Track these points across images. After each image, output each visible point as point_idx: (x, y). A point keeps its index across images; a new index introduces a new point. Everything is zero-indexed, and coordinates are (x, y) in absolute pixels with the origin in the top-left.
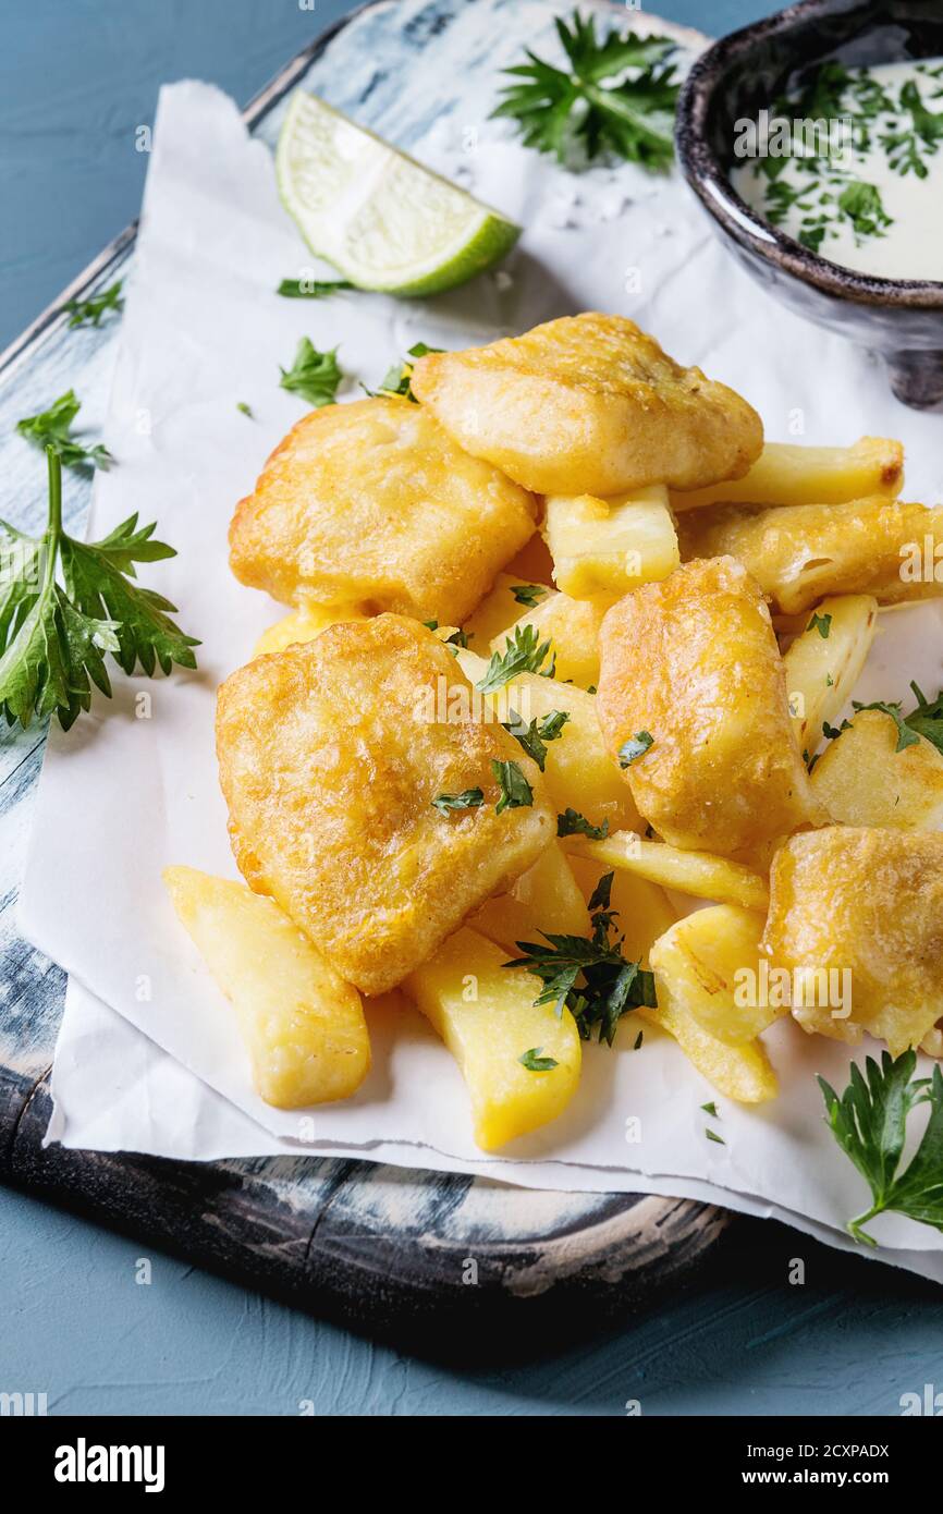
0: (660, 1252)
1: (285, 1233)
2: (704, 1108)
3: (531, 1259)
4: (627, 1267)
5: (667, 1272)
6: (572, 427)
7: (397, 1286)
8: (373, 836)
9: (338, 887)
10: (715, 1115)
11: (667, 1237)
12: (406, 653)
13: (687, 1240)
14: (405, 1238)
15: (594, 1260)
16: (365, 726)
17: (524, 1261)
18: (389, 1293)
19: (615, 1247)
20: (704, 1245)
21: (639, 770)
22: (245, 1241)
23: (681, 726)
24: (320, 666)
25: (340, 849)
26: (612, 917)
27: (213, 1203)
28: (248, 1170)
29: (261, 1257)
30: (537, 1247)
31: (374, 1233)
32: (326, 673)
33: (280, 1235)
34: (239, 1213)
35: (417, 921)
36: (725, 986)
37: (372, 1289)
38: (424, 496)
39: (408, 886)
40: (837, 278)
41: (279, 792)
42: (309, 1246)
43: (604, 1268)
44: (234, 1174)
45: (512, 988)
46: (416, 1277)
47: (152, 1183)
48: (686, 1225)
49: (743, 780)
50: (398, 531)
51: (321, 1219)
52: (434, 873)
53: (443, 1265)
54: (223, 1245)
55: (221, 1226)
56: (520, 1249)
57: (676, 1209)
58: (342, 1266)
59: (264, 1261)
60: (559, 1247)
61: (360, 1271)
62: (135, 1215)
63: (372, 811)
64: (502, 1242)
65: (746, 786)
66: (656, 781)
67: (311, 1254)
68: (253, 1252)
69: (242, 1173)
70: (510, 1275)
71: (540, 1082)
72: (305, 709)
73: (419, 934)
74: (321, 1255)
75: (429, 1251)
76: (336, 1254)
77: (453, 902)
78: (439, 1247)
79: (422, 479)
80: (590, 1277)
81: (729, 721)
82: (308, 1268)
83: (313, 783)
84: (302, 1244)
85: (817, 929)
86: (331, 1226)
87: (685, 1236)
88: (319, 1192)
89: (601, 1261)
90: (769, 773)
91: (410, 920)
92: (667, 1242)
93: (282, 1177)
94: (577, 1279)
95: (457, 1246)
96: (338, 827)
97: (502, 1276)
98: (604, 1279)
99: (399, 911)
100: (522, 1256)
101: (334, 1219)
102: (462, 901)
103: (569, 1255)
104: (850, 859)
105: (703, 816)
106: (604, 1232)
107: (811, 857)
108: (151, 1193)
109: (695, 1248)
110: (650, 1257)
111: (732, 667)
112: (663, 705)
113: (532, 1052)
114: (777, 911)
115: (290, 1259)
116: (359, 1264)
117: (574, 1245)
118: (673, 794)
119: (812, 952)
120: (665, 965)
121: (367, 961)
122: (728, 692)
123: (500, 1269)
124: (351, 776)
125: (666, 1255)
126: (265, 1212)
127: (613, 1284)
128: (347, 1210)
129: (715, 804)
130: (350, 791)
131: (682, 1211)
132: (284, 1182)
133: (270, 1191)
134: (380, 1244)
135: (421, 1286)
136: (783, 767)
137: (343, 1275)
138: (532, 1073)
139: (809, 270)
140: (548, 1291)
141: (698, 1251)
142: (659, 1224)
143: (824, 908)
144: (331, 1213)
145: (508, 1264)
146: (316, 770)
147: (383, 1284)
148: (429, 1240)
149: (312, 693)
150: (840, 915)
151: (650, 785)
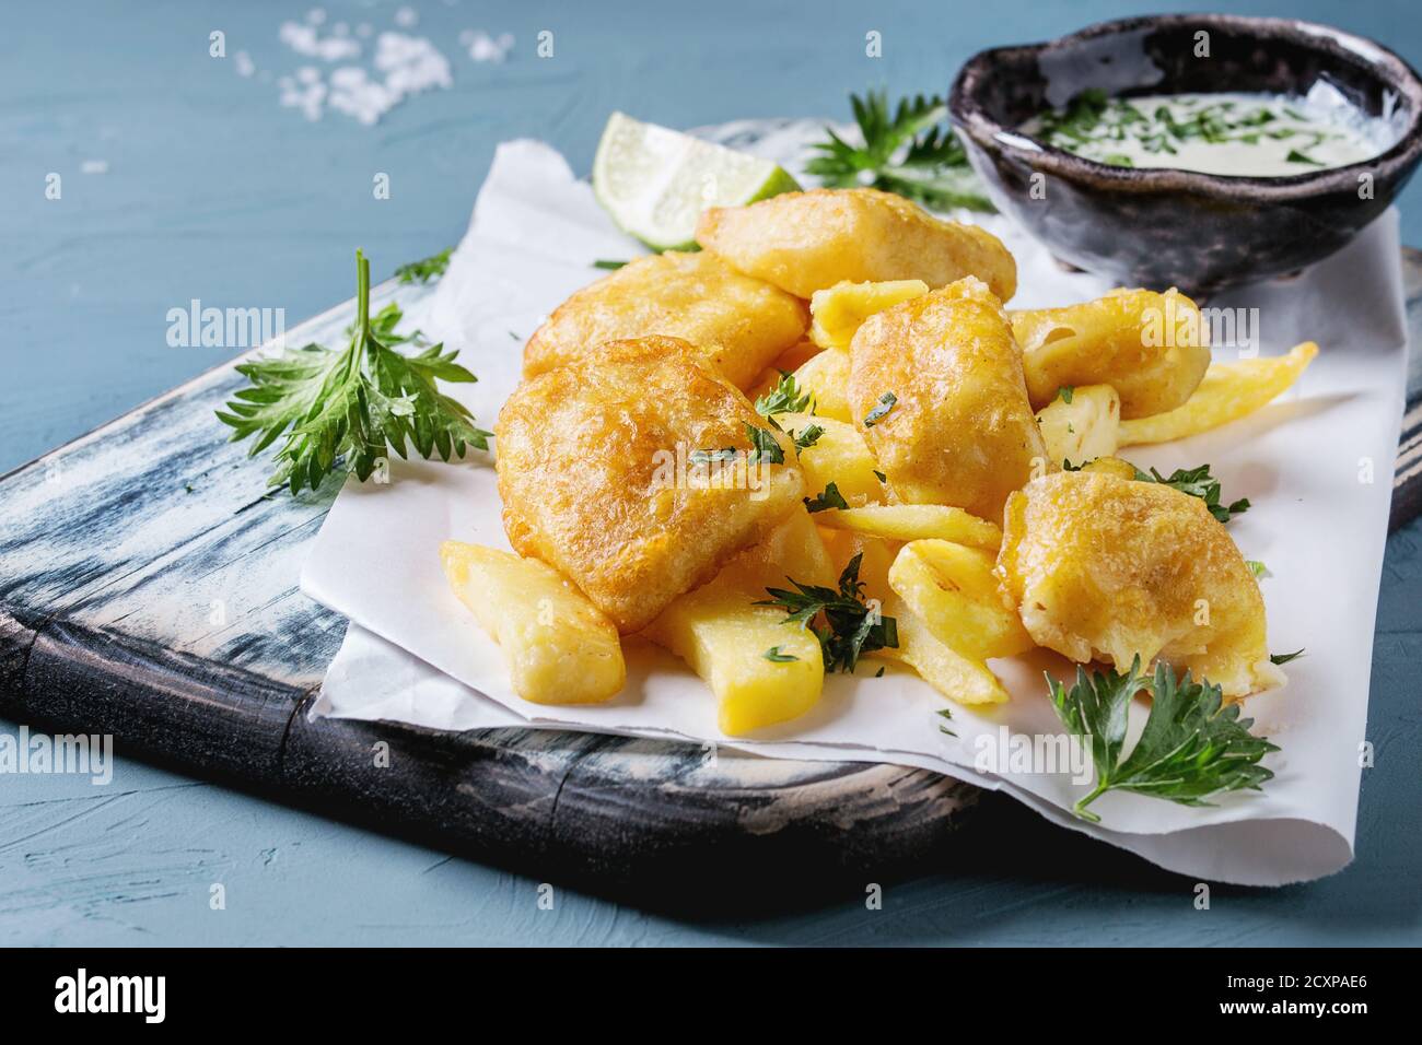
0: (892, 809)
1: (533, 792)
2: (940, 713)
3: (766, 801)
4: (859, 816)
5: (897, 829)
6: (836, 222)
7: (637, 828)
8: (632, 484)
9: (599, 524)
10: (949, 717)
11: (899, 797)
12: (671, 358)
13: (919, 804)
14: (646, 786)
15: (827, 806)
16: (629, 404)
17: (759, 803)
18: (630, 834)
19: (848, 798)
20: (935, 816)
21: (882, 427)
22: (495, 806)
23: (922, 390)
24: (591, 370)
25: (602, 495)
26: (860, 587)
27: (467, 773)
28: (501, 745)
29: (511, 820)
30: (772, 793)
31: (617, 783)
32: (597, 373)
33: (529, 794)
34: (490, 780)
35: (671, 550)
36: (958, 589)
37: (615, 833)
38: (700, 299)
39: (663, 522)
40: (1087, 168)
41: (548, 461)
42: (556, 799)
43: (836, 814)
44: (488, 748)
45: (761, 617)
46: (656, 817)
47: (411, 762)
48: (918, 791)
49: (980, 431)
50: (674, 319)
51: (568, 776)
52: (688, 510)
53: (683, 805)
54: (477, 814)
55: (474, 795)
56: (756, 794)
57: (908, 776)
58: (587, 814)
59: (515, 823)
60: (793, 794)
61: (603, 817)
62: (396, 798)
63: (632, 463)
64: (740, 788)
65: (982, 438)
66: (897, 434)
67: (557, 809)
68: (504, 816)
69: (496, 747)
70: (745, 814)
71: (782, 670)
72: (575, 398)
73: (673, 561)
74: (568, 807)
75: (669, 795)
76: (580, 804)
77: (705, 536)
78: (679, 792)
79: (700, 288)
80: (823, 820)
81: (967, 380)
82: (555, 822)
83: (580, 447)
84: (549, 800)
85: (1046, 547)
86: (577, 781)
87: (915, 800)
88: (567, 758)
89: (835, 807)
90: (1004, 424)
91: (663, 546)
92: (898, 801)
93: (533, 749)
94: (810, 821)
95: (695, 791)
96: (599, 478)
97: (738, 814)
98: (836, 824)
99: (653, 538)
100: (756, 799)
101: (580, 775)
102: (715, 535)
103: (802, 799)
104: (1079, 494)
105: (942, 462)
106: (837, 786)
107: (1042, 495)
108: (410, 772)
109: (927, 815)
110: (882, 811)
111: (972, 340)
112: (907, 378)
113: (775, 649)
114: (1010, 540)
115: (538, 816)
116: (602, 810)
117: (808, 793)
118: (913, 442)
119: (1042, 564)
120: (903, 577)
121: (621, 587)
122: (967, 358)
123: (736, 808)
124: (615, 435)
125: (898, 813)
126: (515, 775)
127: (844, 830)
128: (593, 768)
129: (952, 452)
130: (612, 448)
131: (914, 779)
132: (535, 752)
133: (521, 758)
134: (622, 792)
135: (661, 825)
136: (1017, 419)
137: (587, 823)
138: (773, 664)
139: (1063, 163)
140: (783, 829)
141: (929, 819)
142: (891, 785)
143: (1053, 530)
144: (578, 771)
145: (745, 804)
146: (581, 438)
147: (624, 826)
148: (671, 787)
149: (584, 388)
150: (1068, 536)
151: (893, 438)
